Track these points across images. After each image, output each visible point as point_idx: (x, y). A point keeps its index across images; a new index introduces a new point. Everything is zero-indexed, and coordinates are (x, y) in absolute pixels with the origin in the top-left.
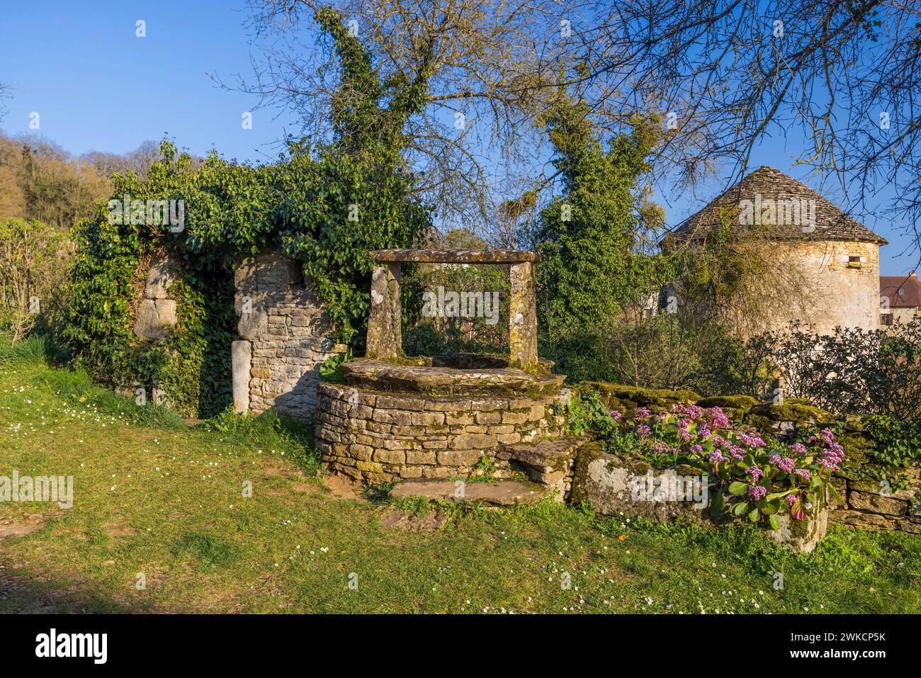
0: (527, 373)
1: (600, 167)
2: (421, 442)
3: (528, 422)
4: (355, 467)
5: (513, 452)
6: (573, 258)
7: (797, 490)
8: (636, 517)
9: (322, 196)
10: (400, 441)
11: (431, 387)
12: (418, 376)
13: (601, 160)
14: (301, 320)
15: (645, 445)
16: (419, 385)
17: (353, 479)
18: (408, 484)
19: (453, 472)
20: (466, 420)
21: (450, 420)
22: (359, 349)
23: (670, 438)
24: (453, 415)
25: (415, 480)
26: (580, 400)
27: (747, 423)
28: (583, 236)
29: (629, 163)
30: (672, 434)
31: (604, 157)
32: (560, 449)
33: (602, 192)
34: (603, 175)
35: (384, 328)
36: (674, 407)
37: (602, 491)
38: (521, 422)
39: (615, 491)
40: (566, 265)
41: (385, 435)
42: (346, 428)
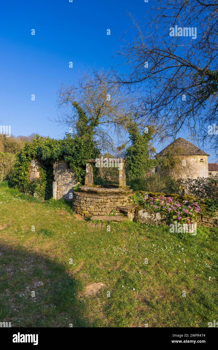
0: (123, 189)
1: (140, 138)
2: (98, 206)
3: (124, 201)
4: (82, 212)
5: (120, 208)
6: (134, 160)
7: (189, 217)
8: (150, 224)
10: (93, 206)
11: (100, 193)
12: (97, 190)
13: (141, 137)
14: (69, 176)
15: (152, 206)
16: (97, 192)
17: (82, 215)
18: (95, 216)
19: (106, 213)
20: (109, 201)
21: (105, 201)
22: (83, 183)
23: (158, 205)
24: (106, 200)
25: (96, 215)
26: (136, 195)
27: (177, 201)
28: (137, 155)
29: (147, 137)
30: (159, 204)
31: (141, 136)
32: (132, 207)
33: (141, 144)
34: (141, 140)
35: (89, 178)
36: (159, 197)
37: (142, 218)
38: (122, 201)
39: (145, 218)
40: (133, 162)
41: (89, 204)
42: (80, 203)
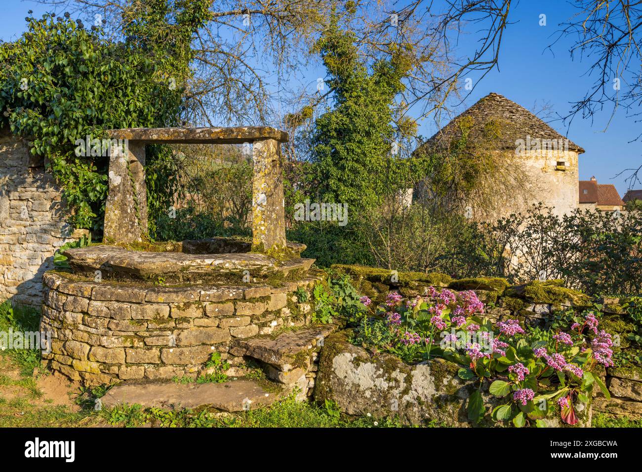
0: (270, 257)
1: (365, 86)
2: (142, 339)
3: (267, 312)
4: (71, 366)
5: (247, 347)
6: (342, 159)
7: (566, 389)
8: (385, 418)
9: (48, 67)
10: (118, 337)
11: (157, 276)
12: (140, 263)
13: (365, 80)
14: (41, 204)
15: (396, 335)
16: (142, 273)
17: (71, 380)
18: (125, 388)
19: (180, 372)
20: (193, 312)
21: (176, 313)
22: (98, 235)
23: (422, 326)
24: (178, 307)
25: (135, 382)
26: (330, 285)
27: (501, 306)
28: (350, 141)
29: (388, 84)
30: (424, 321)
31: (368, 78)
32: (301, 342)
33: (367, 106)
34: (367, 92)
35: (123, 211)
36: (426, 290)
37: (347, 388)
38: (259, 312)
39: (361, 388)
40: (336, 165)
41: (102, 330)
42: (62, 322)
